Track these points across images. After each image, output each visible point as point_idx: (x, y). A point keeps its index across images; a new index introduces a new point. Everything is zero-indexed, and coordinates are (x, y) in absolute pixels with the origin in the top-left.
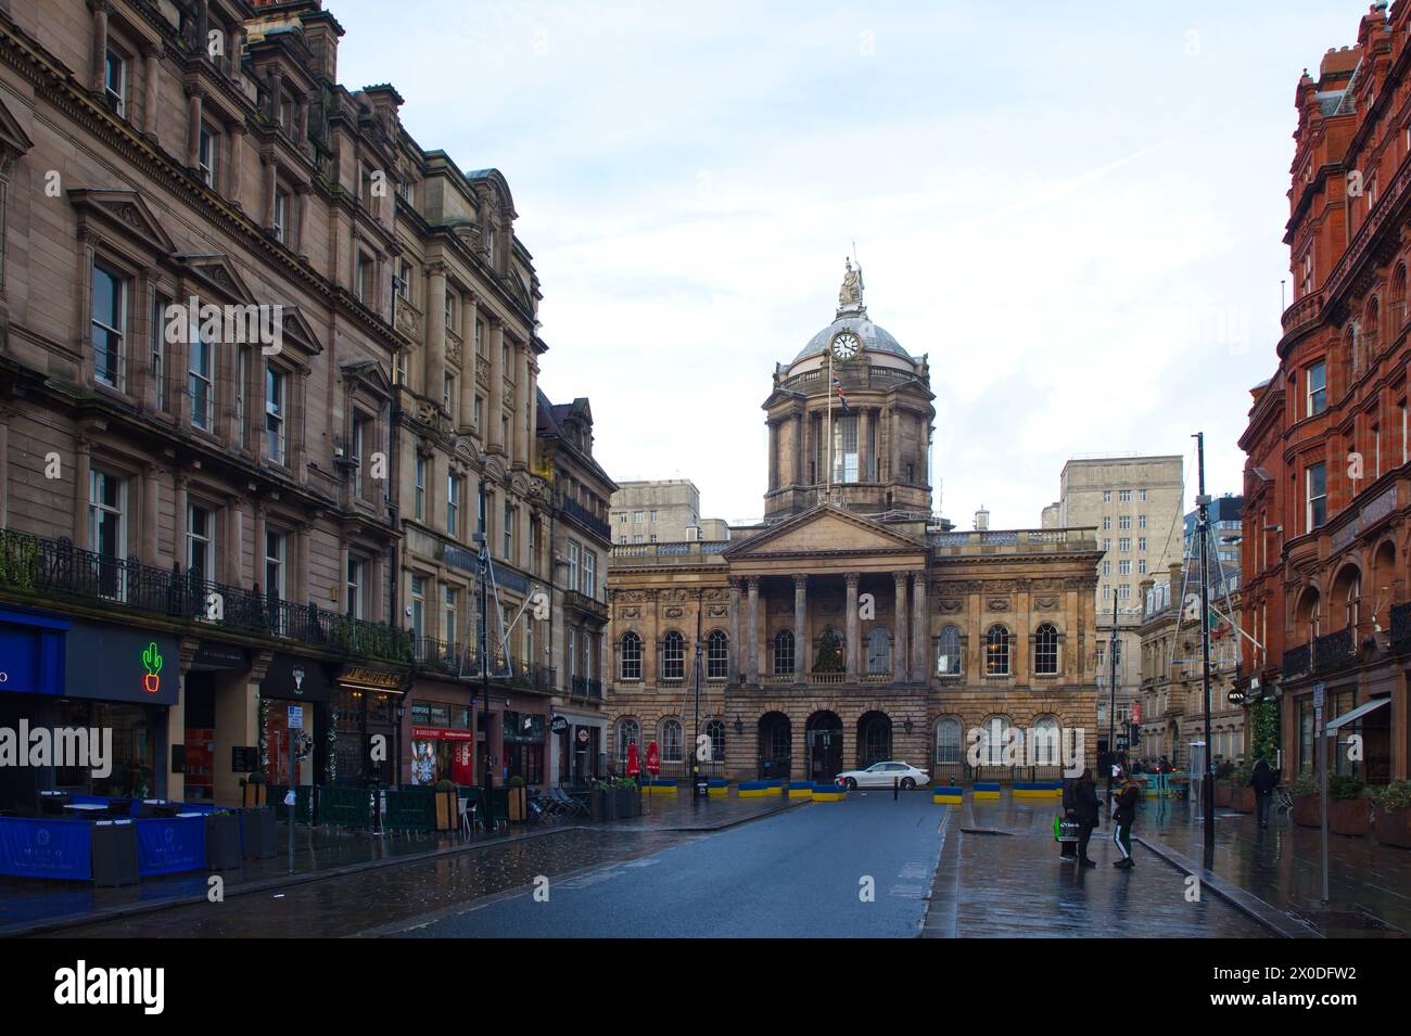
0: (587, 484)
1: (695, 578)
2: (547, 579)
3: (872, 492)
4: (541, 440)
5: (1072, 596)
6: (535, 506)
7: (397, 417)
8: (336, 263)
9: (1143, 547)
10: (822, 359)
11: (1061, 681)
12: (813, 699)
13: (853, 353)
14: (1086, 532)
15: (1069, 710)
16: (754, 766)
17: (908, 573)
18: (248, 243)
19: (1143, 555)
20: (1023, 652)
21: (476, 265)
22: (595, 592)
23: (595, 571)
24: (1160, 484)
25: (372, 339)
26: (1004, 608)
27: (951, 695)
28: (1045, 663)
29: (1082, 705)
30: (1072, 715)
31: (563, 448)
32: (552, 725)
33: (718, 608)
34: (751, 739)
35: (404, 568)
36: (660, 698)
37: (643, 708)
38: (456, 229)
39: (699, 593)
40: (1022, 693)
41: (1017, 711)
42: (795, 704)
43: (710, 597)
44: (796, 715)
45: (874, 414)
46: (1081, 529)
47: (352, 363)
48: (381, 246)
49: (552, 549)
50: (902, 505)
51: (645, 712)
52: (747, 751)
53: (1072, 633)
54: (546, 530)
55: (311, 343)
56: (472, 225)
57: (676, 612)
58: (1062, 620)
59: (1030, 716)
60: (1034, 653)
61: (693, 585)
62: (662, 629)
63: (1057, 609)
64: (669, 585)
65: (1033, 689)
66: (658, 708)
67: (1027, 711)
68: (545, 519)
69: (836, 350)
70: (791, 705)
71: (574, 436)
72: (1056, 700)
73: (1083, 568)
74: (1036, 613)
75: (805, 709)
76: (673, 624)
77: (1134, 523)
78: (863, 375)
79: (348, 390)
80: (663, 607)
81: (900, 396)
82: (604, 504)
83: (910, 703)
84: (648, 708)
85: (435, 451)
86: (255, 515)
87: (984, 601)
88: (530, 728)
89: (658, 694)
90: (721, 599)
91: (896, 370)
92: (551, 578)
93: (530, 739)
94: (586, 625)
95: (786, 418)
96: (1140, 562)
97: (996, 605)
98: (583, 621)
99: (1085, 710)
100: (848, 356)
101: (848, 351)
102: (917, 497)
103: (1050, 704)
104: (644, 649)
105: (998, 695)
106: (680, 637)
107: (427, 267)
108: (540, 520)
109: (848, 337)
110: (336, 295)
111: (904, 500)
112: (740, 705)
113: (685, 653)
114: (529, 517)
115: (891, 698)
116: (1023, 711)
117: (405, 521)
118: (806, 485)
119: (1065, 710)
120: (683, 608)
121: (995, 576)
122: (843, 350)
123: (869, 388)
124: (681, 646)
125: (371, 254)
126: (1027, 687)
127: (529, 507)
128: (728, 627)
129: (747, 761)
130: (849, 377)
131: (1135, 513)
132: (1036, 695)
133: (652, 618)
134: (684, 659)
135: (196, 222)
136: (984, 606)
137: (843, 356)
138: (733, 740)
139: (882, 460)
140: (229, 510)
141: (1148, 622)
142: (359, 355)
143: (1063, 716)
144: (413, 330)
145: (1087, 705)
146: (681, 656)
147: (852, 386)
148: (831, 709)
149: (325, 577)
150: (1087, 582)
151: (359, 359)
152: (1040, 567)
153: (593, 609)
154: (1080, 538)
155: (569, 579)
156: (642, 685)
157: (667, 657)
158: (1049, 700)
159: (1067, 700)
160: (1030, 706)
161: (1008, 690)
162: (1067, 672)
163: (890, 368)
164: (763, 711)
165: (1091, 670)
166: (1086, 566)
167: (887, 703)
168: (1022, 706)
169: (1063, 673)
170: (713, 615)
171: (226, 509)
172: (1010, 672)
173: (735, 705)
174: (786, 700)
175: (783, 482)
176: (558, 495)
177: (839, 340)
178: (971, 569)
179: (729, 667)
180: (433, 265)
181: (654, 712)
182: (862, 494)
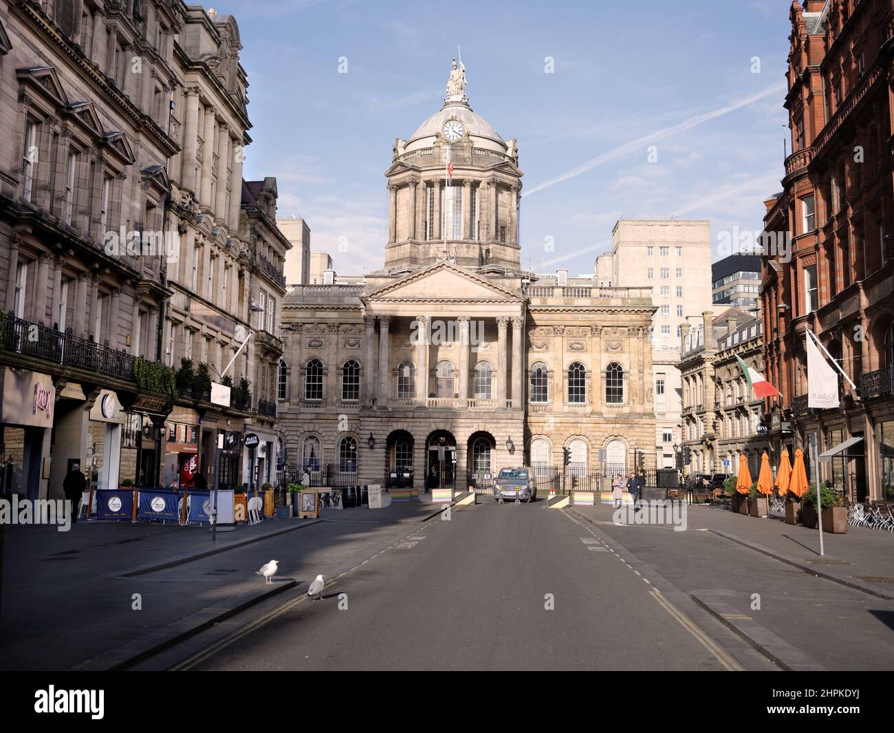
0: (273, 244)
1: (334, 315)
2: (246, 321)
3: (473, 248)
4: (245, 211)
5: (634, 342)
6: (242, 265)
7: (168, 204)
8: (142, 97)
9: (679, 294)
10: (434, 139)
11: (626, 410)
12: (431, 420)
13: (459, 136)
14: (643, 291)
15: (633, 434)
16: (383, 477)
17: (508, 319)
18: (100, 90)
19: (680, 301)
20: (596, 384)
21: (217, 87)
22: (274, 330)
23: (274, 313)
24: (692, 243)
25: (158, 148)
26: (581, 349)
27: (541, 419)
28: (614, 394)
29: (643, 430)
30: (635, 438)
31: (261, 218)
32: (245, 440)
33: (352, 341)
34: (380, 452)
35: (168, 318)
36: (301, 416)
37: (287, 425)
38: (207, 62)
39: (335, 327)
40: (594, 418)
41: (593, 434)
42: (418, 424)
43: (345, 332)
44: (418, 433)
45: (475, 185)
46: (641, 288)
47: (146, 167)
48: (166, 81)
49: (250, 297)
50: (498, 260)
51: (289, 429)
52: (377, 463)
53: (635, 371)
54: (247, 282)
55: (129, 157)
56: (216, 58)
57: (317, 343)
58: (625, 361)
59: (603, 439)
60: (605, 387)
61: (333, 321)
62: (305, 357)
63: (622, 351)
64: (312, 320)
65: (605, 416)
66: (300, 425)
67: (601, 434)
68: (247, 274)
69: (446, 133)
70: (414, 424)
71: (266, 208)
72: (623, 426)
73: (642, 319)
74: (607, 354)
75: (426, 429)
76: (315, 353)
77: (673, 273)
78: (467, 154)
79: (144, 188)
80: (306, 338)
81: (496, 173)
82: (281, 259)
83: (510, 426)
84: (292, 425)
85: (188, 228)
86: (92, 284)
87: (565, 343)
88: (232, 443)
89: (301, 413)
90: (355, 334)
91: (492, 152)
92: (249, 320)
93: (231, 452)
94: (268, 358)
95: (403, 185)
96: (678, 307)
97: (575, 346)
98: (266, 355)
99: (645, 434)
100: (455, 138)
101: (455, 134)
102: (509, 253)
103: (619, 428)
104: (290, 374)
105: (578, 420)
106: (320, 365)
107: (186, 90)
108: (243, 275)
109: (456, 124)
110: (143, 120)
111: (499, 256)
112: (373, 424)
113: (324, 378)
114: (237, 273)
115: (495, 421)
116: (597, 434)
117: (170, 283)
118: (420, 239)
119: (630, 434)
120: (323, 340)
121: (574, 323)
122: (451, 133)
123: (472, 165)
124: (321, 372)
125: (160, 87)
126: (601, 414)
127: (238, 265)
128: (361, 358)
129: (377, 472)
130: (456, 155)
131: (673, 267)
132: (608, 421)
133: (296, 347)
134: (324, 383)
135: (73, 80)
136: (566, 347)
137: (451, 138)
138: (365, 454)
139: (482, 223)
140: (79, 282)
141: (686, 360)
142: (150, 161)
143: (629, 439)
144: (175, 136)
145: (647, 430)
146: (320, 380)
147: (458, 162)
148: (447, 429)
149: (124, 328)
150: (644, 330)
151: (150, 164)
152: (610, 317)
153: (275, 345)
154: (639, 296)
155: (259, 322)
156: (287, 404)
157: (309, 381)
158: (618, 426)
159: (631, 426)
160: (603, 430)
161: (585, 416)
162: (631, 402)
163: (488, 150)
164: (391, 430)
165: (649, 402)
166: (644, 318)
167: (491, 425)
168: (596, 429)
169: (628, 403)
170: (348, 347)
171: (77, 281)
172: (587, 401)
173: (368, 423)
174: (410, 420)
175: (402, 236)
176: (255, 255)
177: (448, 125)
178: (556, 316)
179: (360, 392)
180: (190, 88)
181: (297, 429)
182: (465, 250)
